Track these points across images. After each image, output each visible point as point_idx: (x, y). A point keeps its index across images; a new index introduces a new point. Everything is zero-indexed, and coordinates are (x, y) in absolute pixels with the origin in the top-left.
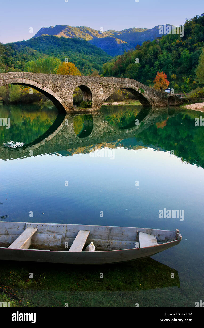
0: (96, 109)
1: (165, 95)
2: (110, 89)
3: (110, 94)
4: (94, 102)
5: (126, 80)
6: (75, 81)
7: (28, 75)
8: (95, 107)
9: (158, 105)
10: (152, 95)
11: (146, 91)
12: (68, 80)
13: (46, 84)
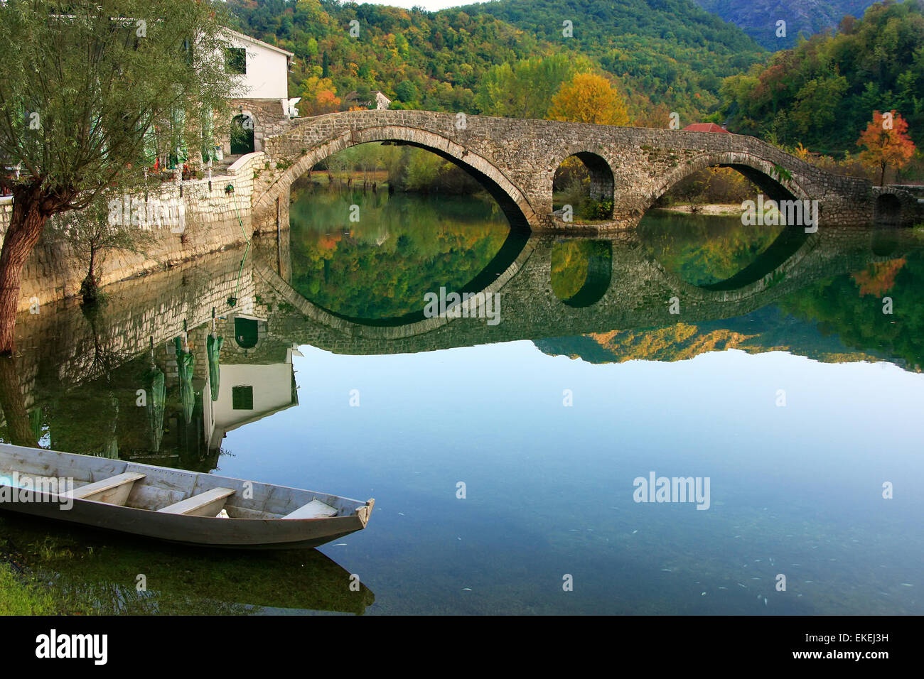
0: (623, 225)
1: (866, 189)
2: (674, 165)
3: (674, 180)
4: (617, 204)
5: (729, 138)
6: (564, 139)
7: (423, 118)
8: (623, 218)
9: (836, 220)
10: (816, 188)
11: (795, 175)
12: (540, 136)
13: (473, 145)
